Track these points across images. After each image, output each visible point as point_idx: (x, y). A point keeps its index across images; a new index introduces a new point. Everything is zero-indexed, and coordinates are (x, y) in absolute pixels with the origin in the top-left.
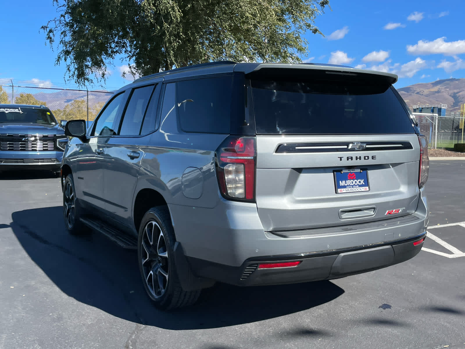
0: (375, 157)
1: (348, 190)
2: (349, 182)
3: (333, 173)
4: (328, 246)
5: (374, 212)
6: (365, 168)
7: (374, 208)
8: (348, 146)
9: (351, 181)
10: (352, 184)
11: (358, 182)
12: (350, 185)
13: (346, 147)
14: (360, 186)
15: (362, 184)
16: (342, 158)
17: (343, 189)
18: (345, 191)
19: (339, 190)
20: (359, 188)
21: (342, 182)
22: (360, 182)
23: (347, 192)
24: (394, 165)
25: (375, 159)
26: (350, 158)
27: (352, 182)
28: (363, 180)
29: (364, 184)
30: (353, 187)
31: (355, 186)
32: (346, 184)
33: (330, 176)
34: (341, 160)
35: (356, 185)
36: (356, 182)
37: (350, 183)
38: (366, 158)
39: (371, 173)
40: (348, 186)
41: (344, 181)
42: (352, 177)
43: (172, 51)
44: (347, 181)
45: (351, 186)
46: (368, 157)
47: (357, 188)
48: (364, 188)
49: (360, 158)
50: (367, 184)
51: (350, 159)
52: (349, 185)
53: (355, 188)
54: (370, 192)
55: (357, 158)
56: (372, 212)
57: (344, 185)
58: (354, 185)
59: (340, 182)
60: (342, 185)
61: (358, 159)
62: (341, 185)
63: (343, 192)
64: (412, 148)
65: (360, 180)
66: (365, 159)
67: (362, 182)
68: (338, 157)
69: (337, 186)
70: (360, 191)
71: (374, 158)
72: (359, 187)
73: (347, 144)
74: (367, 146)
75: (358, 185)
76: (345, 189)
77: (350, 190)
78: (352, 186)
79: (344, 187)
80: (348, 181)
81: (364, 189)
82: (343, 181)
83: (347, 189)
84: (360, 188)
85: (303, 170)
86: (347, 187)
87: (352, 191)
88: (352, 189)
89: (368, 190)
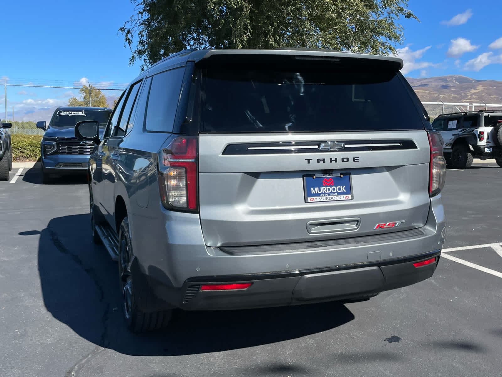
0: (358, 159)
1: (322, 198)
2: (324, 189)
3: (302, 179)
4: (287, 266)
5: (357, 225)
6: (347, 173)
7: (358, 221)
8: (319, 146)
9: (327, 188)
10: (328, 192)
11: (336, 189)
12: (326, 192)
13: (317, 147)
14: (339, 194)
15: (342, 191)
16: (310, 161)
17: (315, 198)
18: (318, 200)
19: (309, 199)
20: (338, 196)
21: (314, 190)
22: (339, 189)
23: (320, 201)
25: (359, 161)
26: (322, 160)
27: (329, 190)
28: (344, 187)
29: (345, 191)
30: (329, 195)
31: (332, 194)
32: (320, 191)
33: (299, 182)
34: (309, 162)
35: (335, 193)
36: (334, 189)
37: (325, 190)
38: (345, 160)
39: (355, 179)
40: (323, 193)
41: (318, 188)
42: (329, 183)
43: (240, 45)
44: (321, 188)
45: (326, 193)
46: (348, 159)
47: (335, 196)
48: (345, 196)
49: (336, 160)
50: (349, 191)
51: (322, 162)
52: (325, 193)
53: (332, 197)
54: (354, 201)
55: (331, 160)
56: (354, 226)
57: (317, 193)
58: (331, 192)
59: (312, 189)
60: (314, 193)
61: (333, 161)
62: (312, 193)
63: (316, 201)
64: (416, 147)
65: (341, 186)
66: (343, 161)
67: (343, 189)
68: (305, 160)
69: (307, 194)
70: (339, 200)
71: (356, 160)
73: (319, 143)
74: (346, 146)
75: (337, 192)
76: (318, 198)
77: (324, 199)
78: (328, 193)
79: (318, 195)
80: (323, 188)
81: (345, 198)
82: (316, 188)
83: (320, 198)
84: (340, 196)
85: (262, 175)
86: (321, 195)
87: (327, 200)
88: (327, 198)
89: (350, 198)
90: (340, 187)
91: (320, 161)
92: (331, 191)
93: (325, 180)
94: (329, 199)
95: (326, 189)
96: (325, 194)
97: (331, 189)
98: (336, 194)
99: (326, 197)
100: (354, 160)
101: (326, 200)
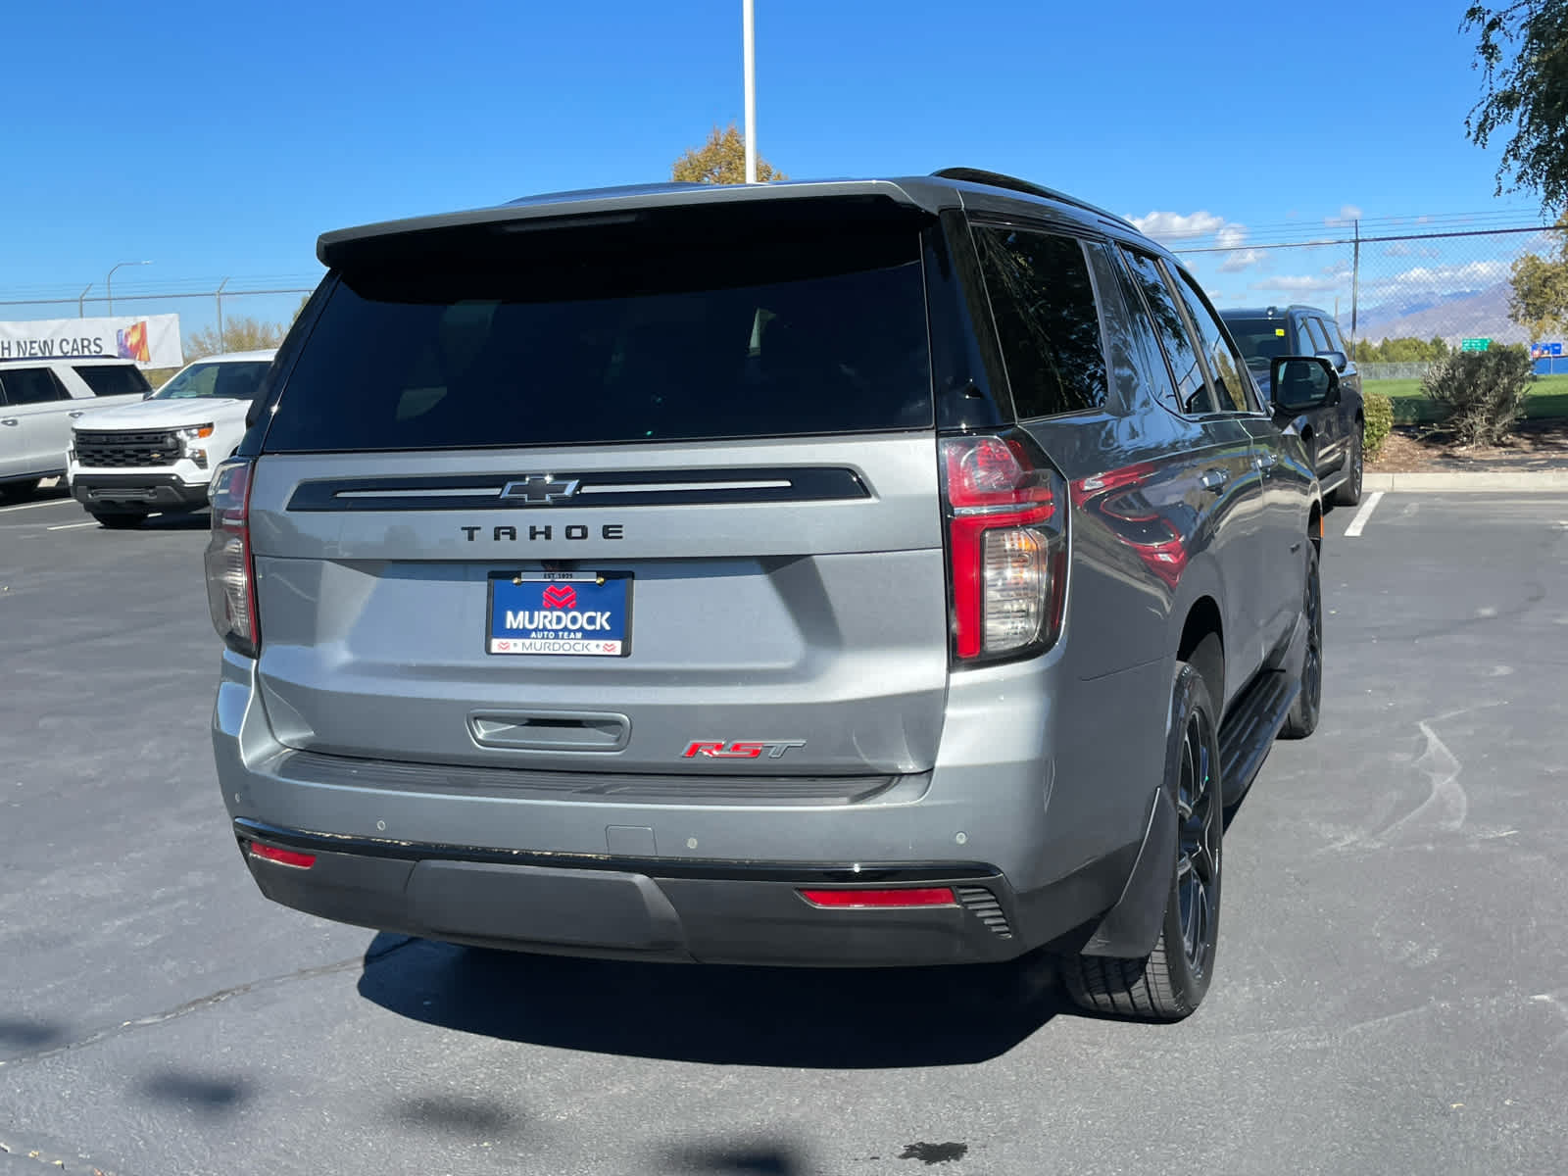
0: (620, 532)
1: (532, 644)
2: (545, 618)
3: (486, 583)
5: (621, 736)
7: (622, 724)
9: (556, 613)
10: (555, 627)
11: (582, 620)
12: (549, 627)
13: (495, 491)
14: (588, 635)
15: (598, 628)
16: (476, 532)
17: (511, 641)
18: (518, 649)
19: (495, 644)
20: (582, 642)
21: (515, 617)
22: (591, 620)
23: (525, 651)
24: (771, 564)
25: (621, 537)
26: (510, 531)
27: (559, 620)
28: (608, 614)
29: (607, 627)
30: (555, 637)
31: (566, 634)
32: (531, 621)
33: (475, 593)
34: (471, 538)
35: (575, 631)
36: (574, 620)
37: (547, 621)
38: (577, 533)
40: (540, 631)
41: (527, 613)
42: (560, 600)
44: (536, 613)
45: (549, 631)
46: (584, 529)
47: (572, 642)
48: (602, 643)
49: (547, 533)
50: (620, 629)
51: (509, 536)
52: (545, 629)
53: (563, 642)
54: (627, 662)
55: (533, 534)
56: (613, 738)
57: (521, 627)
58: (565, 629)
59: (510, 614)
60: (514, 626)
61: (538, 536)
62: (508, 627)
63: (512, 650)
64: (863, 494)
65: (596, 611)
66: (569, 536)
67: (602, 620)
68: (463, 529)
70: (582, 653)
71: (610, 535)
72: (584, 637)
73: (498, 480)
74: (586, 489)
75: (581, 629)
76: (520, 642)
77: (538, 647)
78: (556, 631)
79: (523, 633)
80: (543, 613)
81: (601, 648)
82: (521, 613)
83: (527, 642)
84: (586, 642)
86: (533, 635)
87: (547, 652)
88: (547, 645)
89: (618, 652)
90: (593, 614)
91: (503, 533)
92: (566, 626)
93: (552, 590)
94: (551, 647)
95: (549, 618)
96: (546, 633)
97: (566, 620)
98: (579, 635)
99: (543, 641)
100: (607, 532)
101: (542, 652)
